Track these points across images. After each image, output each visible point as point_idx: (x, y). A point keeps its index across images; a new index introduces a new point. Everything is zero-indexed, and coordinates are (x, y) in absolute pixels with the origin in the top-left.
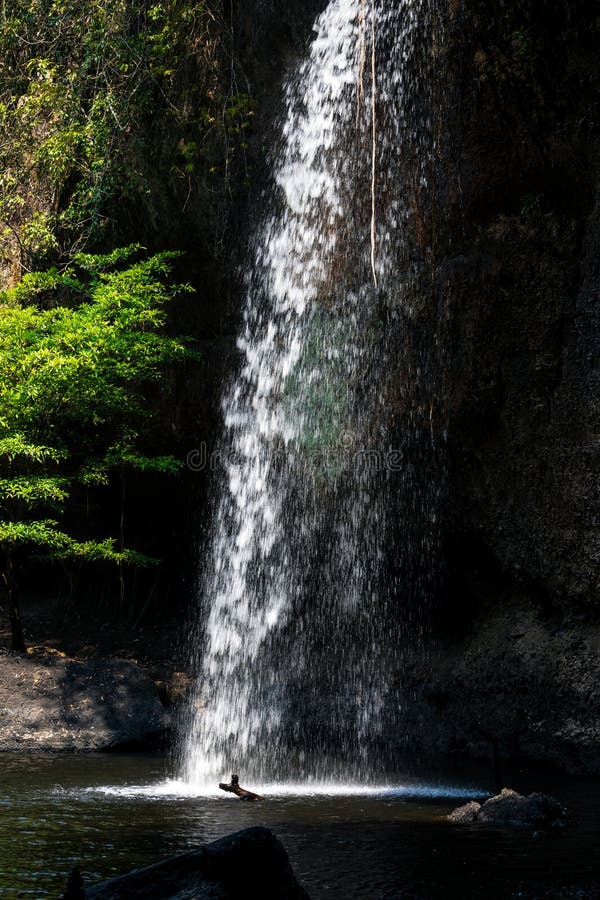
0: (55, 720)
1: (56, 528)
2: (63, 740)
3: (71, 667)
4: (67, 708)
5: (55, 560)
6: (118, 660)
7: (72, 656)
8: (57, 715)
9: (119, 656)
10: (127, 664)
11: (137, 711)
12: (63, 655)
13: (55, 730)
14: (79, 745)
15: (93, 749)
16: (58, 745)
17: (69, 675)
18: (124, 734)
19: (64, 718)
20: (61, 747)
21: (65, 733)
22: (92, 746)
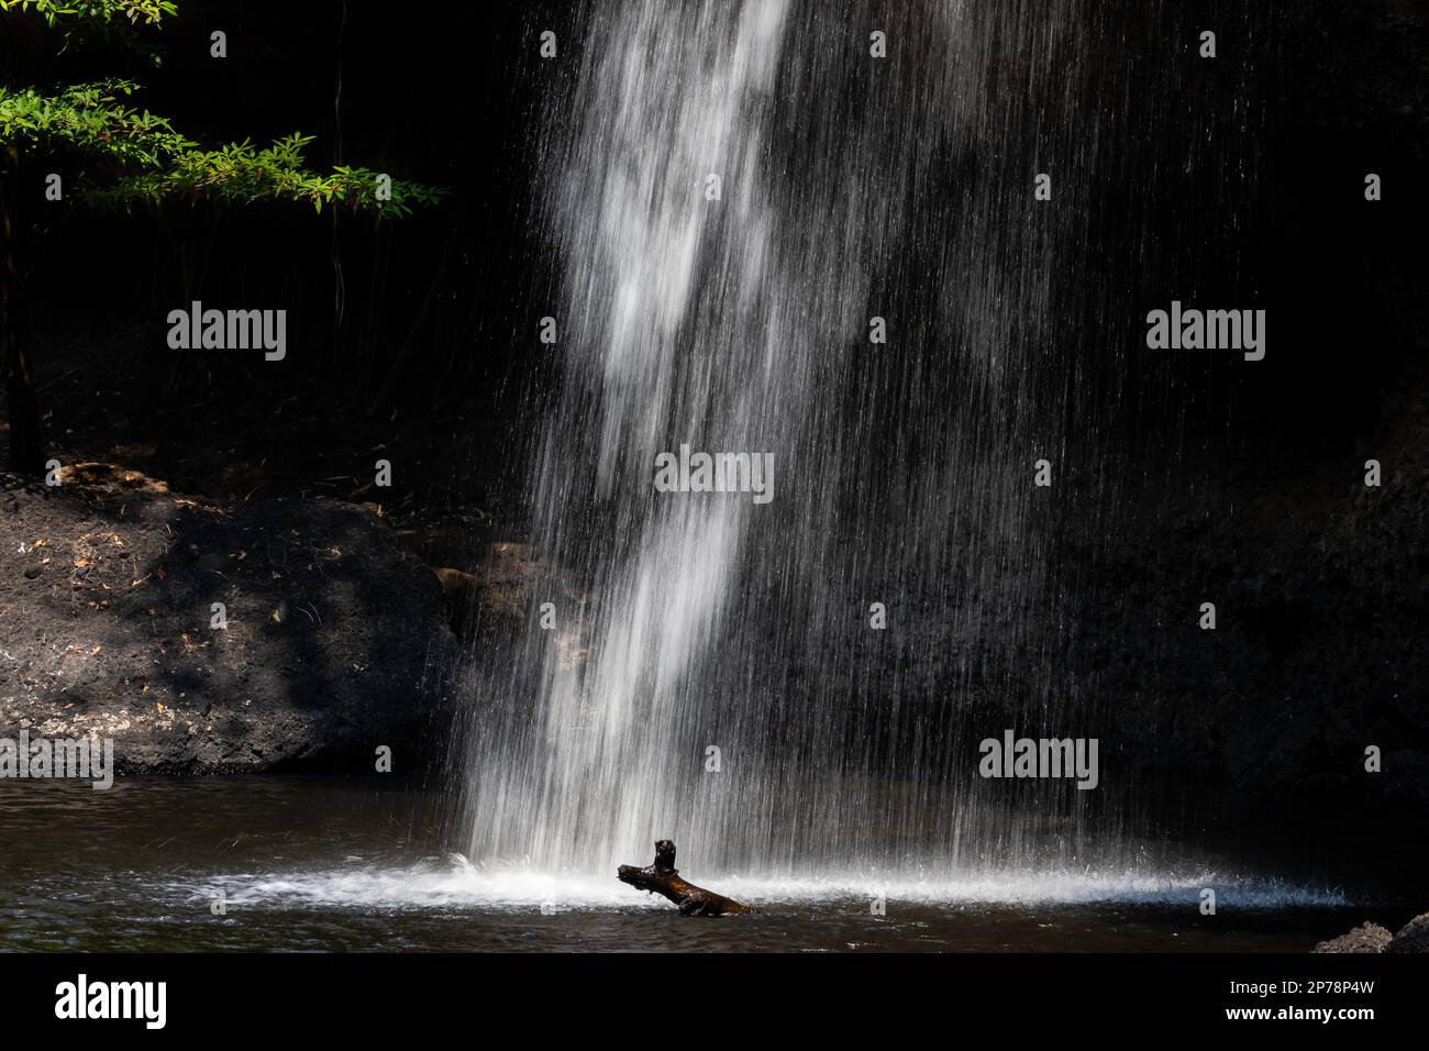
0: (138, 681)
1: (136, 103)
2: (160, 737)
3: (184, 524)
4: (173, 648)
5: (139, 201)
6: (325, 504)
7: (187, 491)
8: (143, 665)
9: (331, 493)
10: (353, 518)
11: (381, 653)
12: (160, 487)
13: (136, 708)
14: (210, 754)
15: (249, 765)
16: (149, 753)
17: (180, 548)
18: (341, 722)
19: (163, 676)
20: (154, 760)
21: (167, 717)
22: (246, 757)
